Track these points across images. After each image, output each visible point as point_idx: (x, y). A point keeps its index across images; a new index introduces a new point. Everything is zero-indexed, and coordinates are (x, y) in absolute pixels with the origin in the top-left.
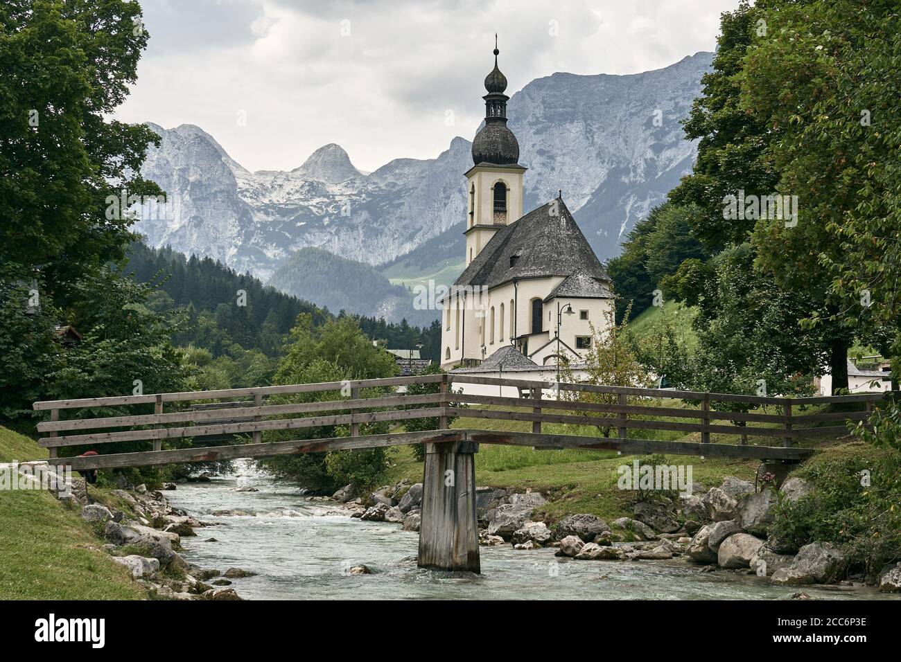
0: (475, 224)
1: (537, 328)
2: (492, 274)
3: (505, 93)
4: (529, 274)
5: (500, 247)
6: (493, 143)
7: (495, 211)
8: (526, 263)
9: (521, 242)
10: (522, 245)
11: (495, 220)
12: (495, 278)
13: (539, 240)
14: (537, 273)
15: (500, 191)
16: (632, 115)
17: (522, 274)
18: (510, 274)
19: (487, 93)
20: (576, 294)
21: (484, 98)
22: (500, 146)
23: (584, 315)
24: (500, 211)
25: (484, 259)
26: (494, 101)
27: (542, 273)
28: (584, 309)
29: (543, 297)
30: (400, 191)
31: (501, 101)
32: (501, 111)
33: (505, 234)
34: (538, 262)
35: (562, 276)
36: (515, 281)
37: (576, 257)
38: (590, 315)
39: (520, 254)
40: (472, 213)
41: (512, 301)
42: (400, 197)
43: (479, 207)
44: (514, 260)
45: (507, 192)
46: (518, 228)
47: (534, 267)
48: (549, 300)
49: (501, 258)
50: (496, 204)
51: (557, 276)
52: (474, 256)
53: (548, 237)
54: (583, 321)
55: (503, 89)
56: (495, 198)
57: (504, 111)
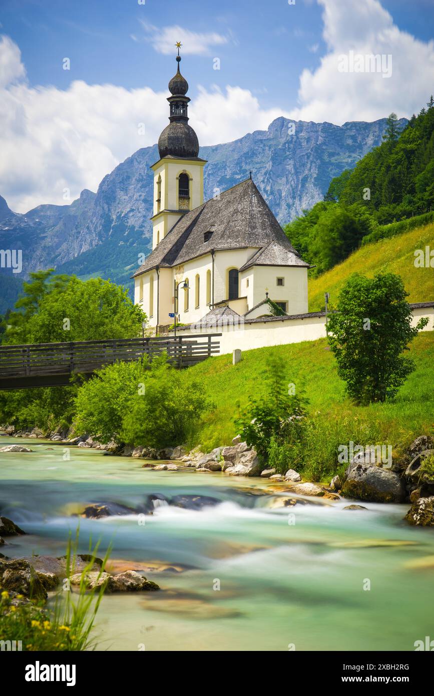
0: (161, 211)
1: (234, 293)
2: (184, 250)
3: (186, 95)
4: (226, 246)
5: (189, 227)
6: (177, 138)
7: (180, 198)
8: (222, 236)
9: (211, 221)
10: (215, 222)
11: (180, 205)
12: (187, 253)
13: (233, 216)
14: (233, 245)
15: (184, 180)
16: (209, 175)
17: (220, 246)
18: (206, 247)
19: (170, 95)
20: (273, 263)
21: (168, 99)
22: (184, 142)
23: (280, 282)
24: (184, 198)
25: (174, 238)
26: (177, 102)
27: (238, 245)
28: (280, 276)
29: (239, 266)
30: (44, 228)
31: (183, 102)
32: (184, 111)
33: (190, 217)
34: (234, 235)
35: (256, 248)
36: (213, 252)
37: (268, 231)
38: (286, 282)
39: (213, 229)
40: (159, 201)
41: (209, 272)
42: (44, 232)
43: (166, 194)
44: (208, 235)
45: (190, 182)
46: (205, 210)
47: (229, 240)
48: (246, 269)
49: (191, 236)
50: (181, 192)
51: (252, 248)
52: (162, 237)
53: (242, 213)
54: (282, 287)
55: (185, 91)
56: (180, 186)
57: (185, 112)
